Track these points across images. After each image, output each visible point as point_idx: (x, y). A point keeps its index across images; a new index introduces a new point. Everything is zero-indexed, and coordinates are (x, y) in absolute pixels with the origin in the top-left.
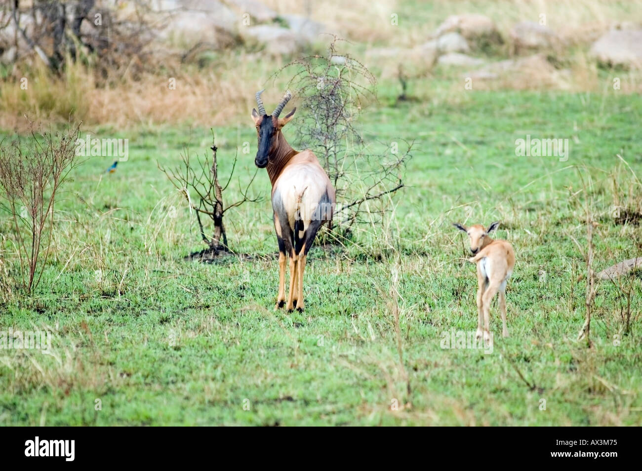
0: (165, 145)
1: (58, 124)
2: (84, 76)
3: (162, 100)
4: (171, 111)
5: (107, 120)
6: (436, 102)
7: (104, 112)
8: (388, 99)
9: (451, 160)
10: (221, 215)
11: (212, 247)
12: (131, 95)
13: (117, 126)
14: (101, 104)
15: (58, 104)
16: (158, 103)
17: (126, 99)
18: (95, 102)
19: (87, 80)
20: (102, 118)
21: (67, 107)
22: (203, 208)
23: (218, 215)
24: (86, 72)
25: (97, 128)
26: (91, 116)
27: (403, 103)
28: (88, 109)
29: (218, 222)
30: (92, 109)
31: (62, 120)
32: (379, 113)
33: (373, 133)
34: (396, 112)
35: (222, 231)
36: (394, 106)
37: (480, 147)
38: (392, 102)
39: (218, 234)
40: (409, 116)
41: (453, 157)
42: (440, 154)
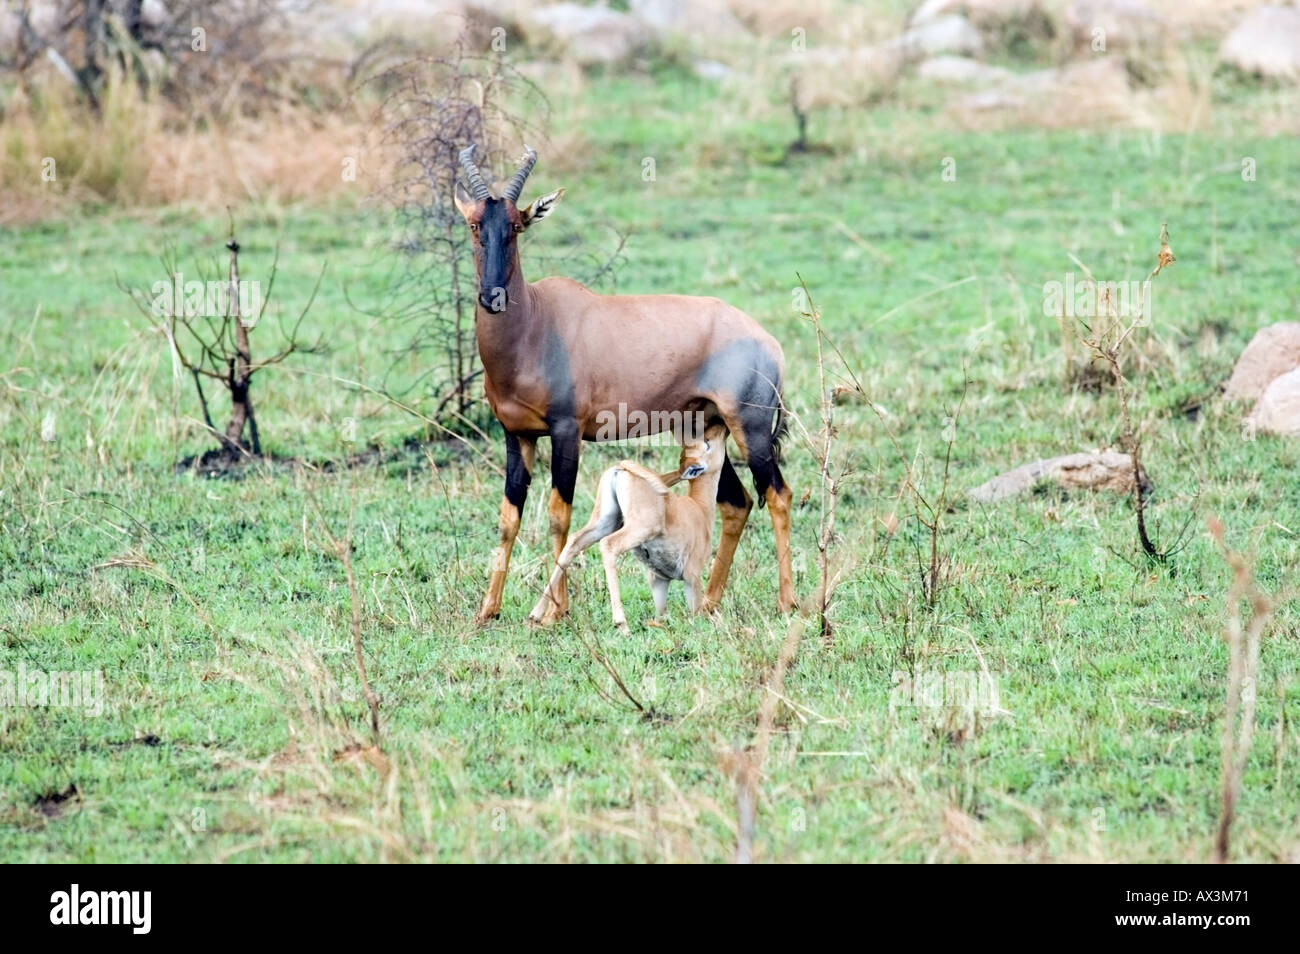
0: (291, 246)
1: (85, 205)
2: (140, 107)
3: (297, 154)
4: (315, 176)
5: (185, 196)
6: (862, 154)
7: (179, 178)
8: (768, 149)
9: (852, 270)
10: (247, 380)
11: (227, 446)
12: (235, 144)
13: (202, 208)
14: (172, 163)
15: (88, 164)
16: (290, 161)
17: (227, 154)
18: (160, 160)
19: (145, 115)
20: (173, 191)
21: (105, 170)
22: (208, 366)
23: (238, 379)
24: (145, 98)
25: (162, 212)
26: (152, 187)
27: (795, 159)
28: (145, 173)
29: (240, 393)
30: (153, 175)
31: (94, 198)
32: (744, 179)
33: (716, 218)
34: (781, 174)
35: (248, 413)
36: (779, 164)
37: (920, 244)
38: (777, 155)
39: (239, 419)
40: (801, 184)
41: (858, 265)
42: (832, 259)
